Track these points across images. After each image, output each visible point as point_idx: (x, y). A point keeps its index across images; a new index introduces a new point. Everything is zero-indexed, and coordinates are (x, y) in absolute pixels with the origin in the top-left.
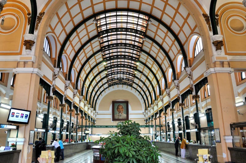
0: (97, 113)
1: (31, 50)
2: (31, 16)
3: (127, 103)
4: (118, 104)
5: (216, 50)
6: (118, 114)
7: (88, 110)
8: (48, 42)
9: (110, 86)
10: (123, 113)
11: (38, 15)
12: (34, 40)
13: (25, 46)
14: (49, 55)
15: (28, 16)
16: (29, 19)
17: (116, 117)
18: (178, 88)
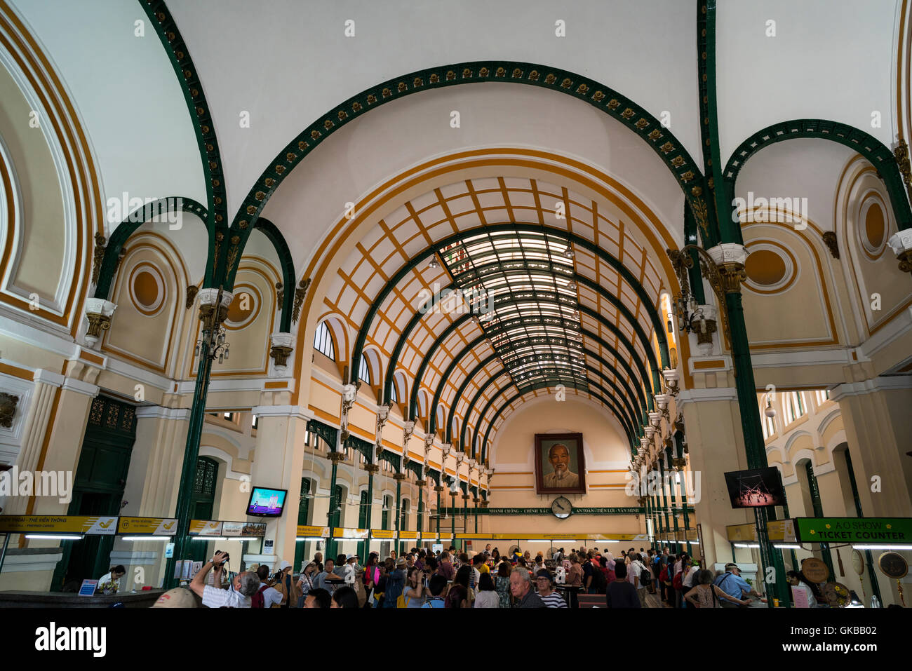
0: (494, 470)
1: (286, 365)
2: (282, 289)
3: (577, 438)
4: (555, 442)
5: (699, 344)
6: (554, 474)
7: (458, 467)
8: (328, 328)
9: (521, 392)
10: (568, 471)
11: (297, 286)
12: (291, 344)
13: (274, 359)
14: (332, 357)
15: (277, 290)
16: (279, 295)
17: (549, 481)
18: (667, 416)
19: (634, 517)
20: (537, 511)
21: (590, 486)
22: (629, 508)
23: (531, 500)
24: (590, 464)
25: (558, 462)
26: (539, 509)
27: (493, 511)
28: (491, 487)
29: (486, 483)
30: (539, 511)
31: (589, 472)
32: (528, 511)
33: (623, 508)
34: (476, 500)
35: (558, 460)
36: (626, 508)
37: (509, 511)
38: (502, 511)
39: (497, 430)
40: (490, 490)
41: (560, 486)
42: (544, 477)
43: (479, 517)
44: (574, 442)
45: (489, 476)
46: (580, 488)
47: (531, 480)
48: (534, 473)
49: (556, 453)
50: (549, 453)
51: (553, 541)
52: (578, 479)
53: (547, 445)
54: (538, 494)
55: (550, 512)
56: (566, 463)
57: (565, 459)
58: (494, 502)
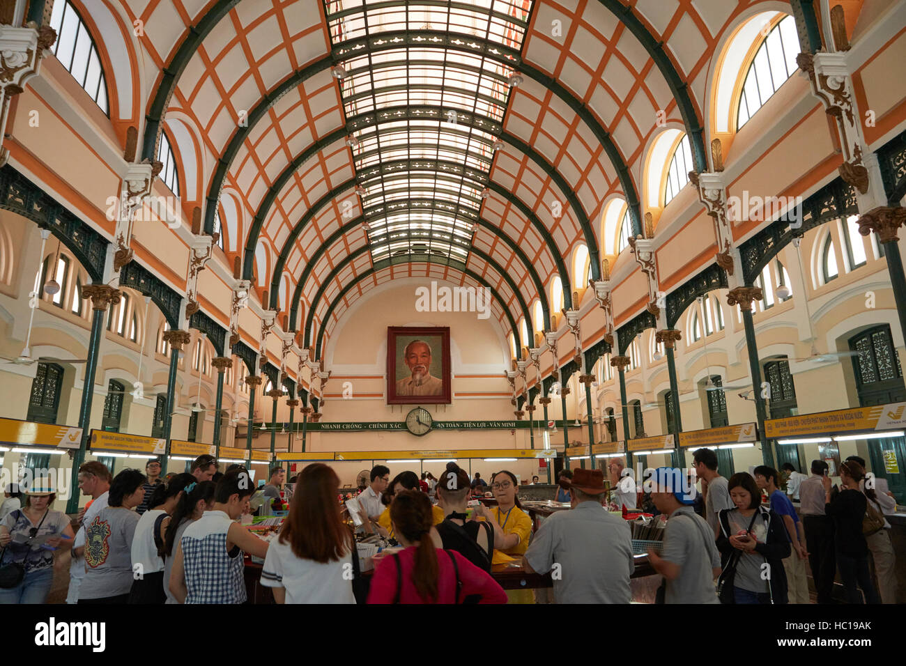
19: (509, 433)
20: (386, 426)
21: (456, 395)
22: (504, 422)
23: (379, 411)
24: (457, 367)
25: (417, 364)
26: (388, 424)
27: (327, 426)
28: (325, 396)
29: (318, 389)
30: (389, 426)
31: (455, 377)
32: (374, 426)
33: (497, 422)
34: (305, 410)
35: (417, 361)
36: (500, 422)
37: (348, 426)
38: (339, 426)
39: (337, 321)
40: (324, 399)
41: (418, 394)
42: (397, 382)
43: (307, 435)
44: (438, 339)
45: (324, 381)
46: (444, 396)
47: (381, 386)
48: (385, 377)
49: (414, 352)
50: (405, 352)
51: (424, 461)
52: (441, 385)
53: (403, 342)
54: (388, 404)
55: (404, 426)
56: (427, 365)
57: (426, 359)
58: (328, 414)
